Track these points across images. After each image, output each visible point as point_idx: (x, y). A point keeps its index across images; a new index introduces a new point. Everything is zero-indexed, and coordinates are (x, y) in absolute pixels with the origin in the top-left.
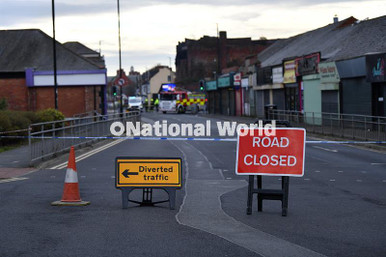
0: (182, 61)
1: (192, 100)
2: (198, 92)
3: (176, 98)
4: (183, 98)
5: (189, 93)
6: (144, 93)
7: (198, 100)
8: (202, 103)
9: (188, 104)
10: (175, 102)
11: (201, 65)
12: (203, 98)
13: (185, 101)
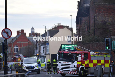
0: (84, 19)
1: (95, 62)
2: (103, 52)
3: (77, 59)
4: (85, 59)
5: (92, 53)
6: (43, 54)
7: (103, 62)
8: (107, 65)
9: (91, 65)
10: (75, 63)
11: (105, 23)
12: (108, 59)
13: (87, 62)
